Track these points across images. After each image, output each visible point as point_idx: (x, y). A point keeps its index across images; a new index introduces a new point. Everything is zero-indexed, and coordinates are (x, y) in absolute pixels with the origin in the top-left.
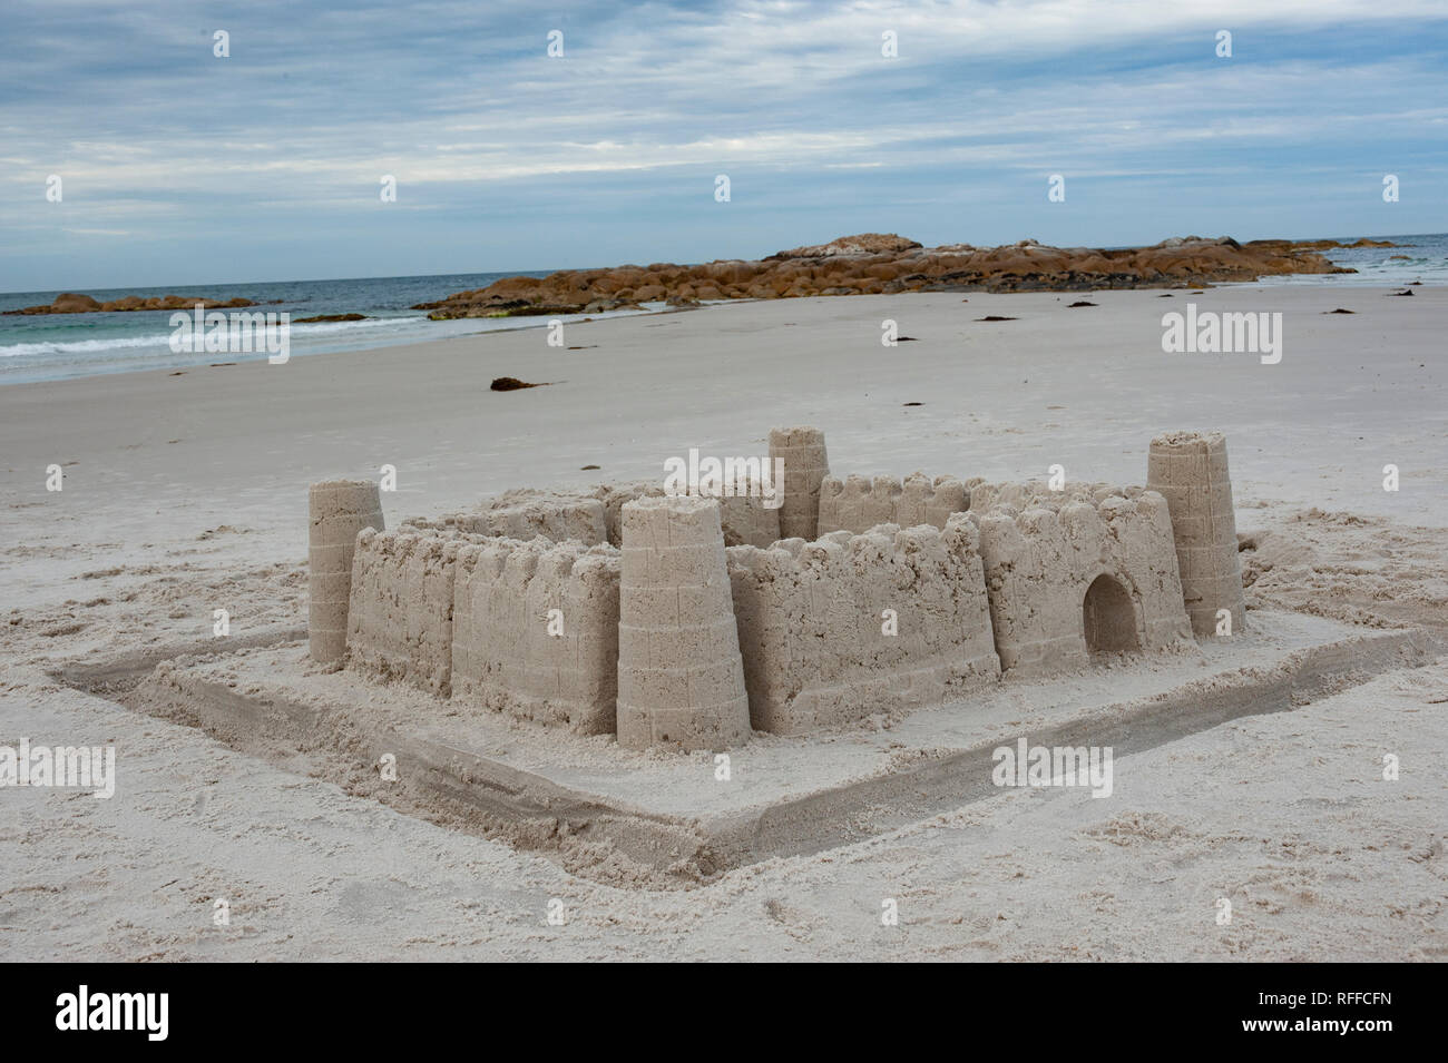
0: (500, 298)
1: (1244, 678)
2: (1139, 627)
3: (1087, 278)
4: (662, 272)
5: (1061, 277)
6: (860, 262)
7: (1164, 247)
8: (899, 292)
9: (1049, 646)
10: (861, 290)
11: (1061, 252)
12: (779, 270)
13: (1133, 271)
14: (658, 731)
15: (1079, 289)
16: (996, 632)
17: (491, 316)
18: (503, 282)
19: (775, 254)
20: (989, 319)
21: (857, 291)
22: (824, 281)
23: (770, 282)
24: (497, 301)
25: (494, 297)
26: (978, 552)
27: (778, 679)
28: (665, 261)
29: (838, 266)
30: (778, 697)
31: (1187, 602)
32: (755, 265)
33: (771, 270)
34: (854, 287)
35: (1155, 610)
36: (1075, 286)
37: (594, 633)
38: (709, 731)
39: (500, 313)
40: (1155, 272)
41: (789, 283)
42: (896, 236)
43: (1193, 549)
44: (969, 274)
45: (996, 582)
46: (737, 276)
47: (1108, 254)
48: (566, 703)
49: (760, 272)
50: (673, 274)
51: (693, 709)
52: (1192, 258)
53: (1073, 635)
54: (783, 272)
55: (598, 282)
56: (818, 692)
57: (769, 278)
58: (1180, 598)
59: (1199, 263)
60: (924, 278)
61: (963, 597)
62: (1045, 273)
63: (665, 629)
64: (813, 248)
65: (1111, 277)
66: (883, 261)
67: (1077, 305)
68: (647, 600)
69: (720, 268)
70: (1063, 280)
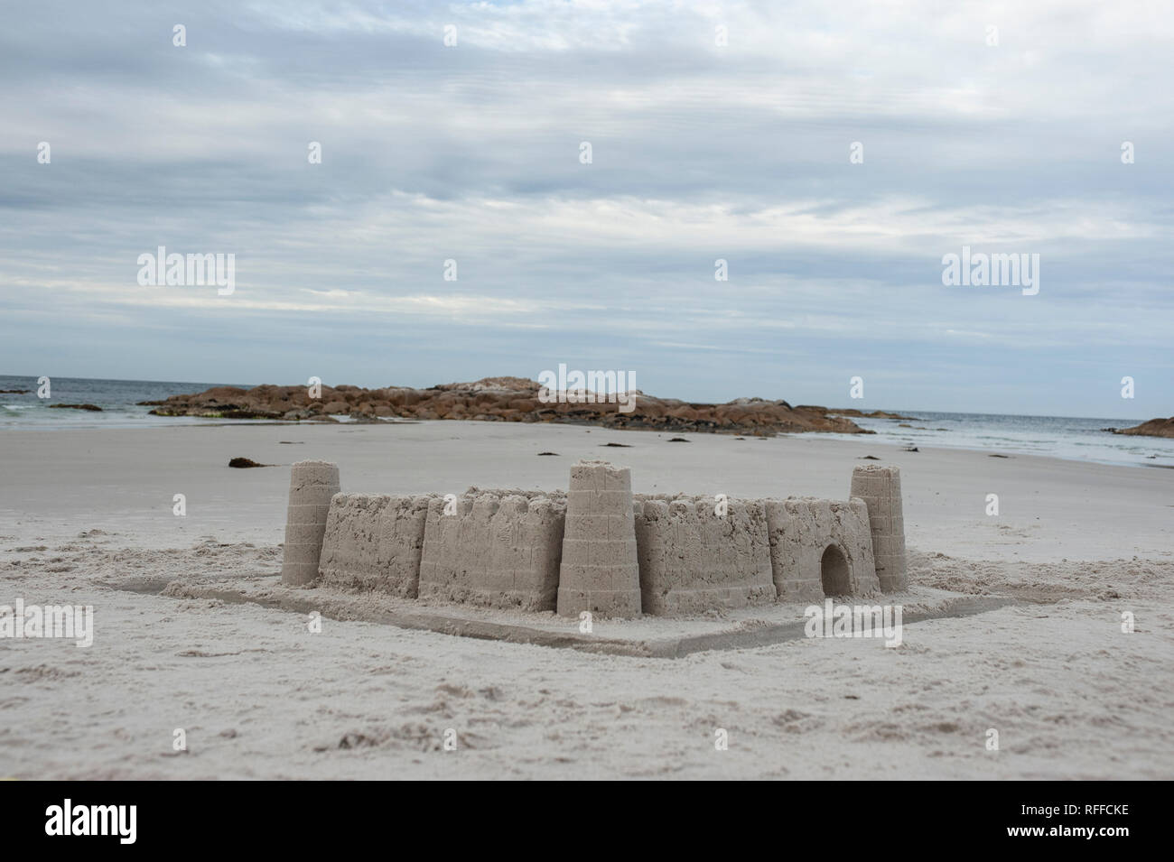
0: (215, 401)
1: (920, 609)
2: (851, 580)
3: (679, 422)
4: (347, 392)
5: (659, 419)
6: (504, 397)
7: (736, 403)
8: (534, 421)
9: (803, 584)
10: (505, 418)
11: (659, 401)
12: (441, 398)
13: (714, 420)
14: (591, 605)
15: (673, 430)
16: (774, 572)
17: (206, 416)
18: (215, 391)
19: (433, 386)
20: (610, 445)
21: (502, 419)
22: (476, 409)
23: (433, 407)
24: (213, 404)
25: (210, 401)
26: (766, 519)
27: (658, 581)
28: (350, 384)
29: (487, 398)
30: (658, 592)
31: (877, 570)
32: (421, 393)
33: (434, 398)
34: (500, 415)
35: (860, 570)
36: (670, 427)
37: (543, 547)
38: (623, 606)
39: (214, 414)
40: (730, 422)
41: (448, 409)
42: (529, 381)
43: (880, 536)
44: (590, 413)
45: (774, 541)
46: (407, 399)
47: (695, 406)
48: (519, 592)
49: (425, 398)
50: (356, 394)
51: (614, 591)
52: (758, 413)
53: (815, 579)
54: (444, 400)
55: (294, 396)
56: (680, 592)
57: (432, 404)
58: (873, 566)
59: (763, 418)
60: (554, 413)
61: (758, 546)
62: (648, 416)
63: (599, 541)
64: (465, 384)
65: (697, 423)
66: (523, 397)
67: (675, 440)
68: (589, 523)
69: (394, 392)
70: (661, 422)
